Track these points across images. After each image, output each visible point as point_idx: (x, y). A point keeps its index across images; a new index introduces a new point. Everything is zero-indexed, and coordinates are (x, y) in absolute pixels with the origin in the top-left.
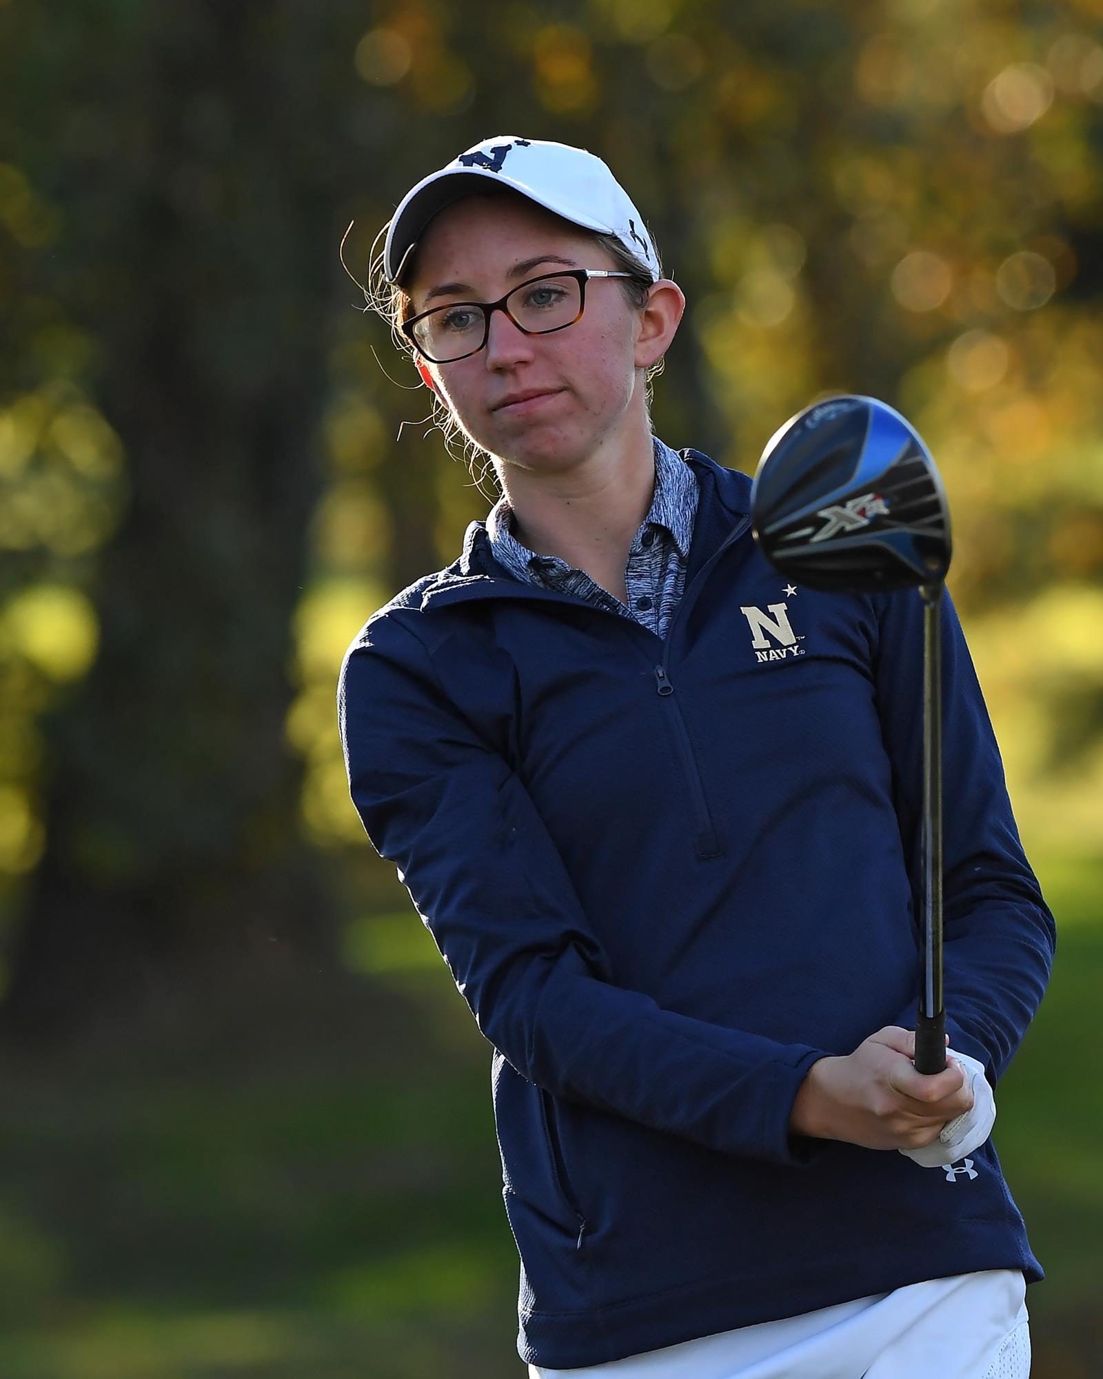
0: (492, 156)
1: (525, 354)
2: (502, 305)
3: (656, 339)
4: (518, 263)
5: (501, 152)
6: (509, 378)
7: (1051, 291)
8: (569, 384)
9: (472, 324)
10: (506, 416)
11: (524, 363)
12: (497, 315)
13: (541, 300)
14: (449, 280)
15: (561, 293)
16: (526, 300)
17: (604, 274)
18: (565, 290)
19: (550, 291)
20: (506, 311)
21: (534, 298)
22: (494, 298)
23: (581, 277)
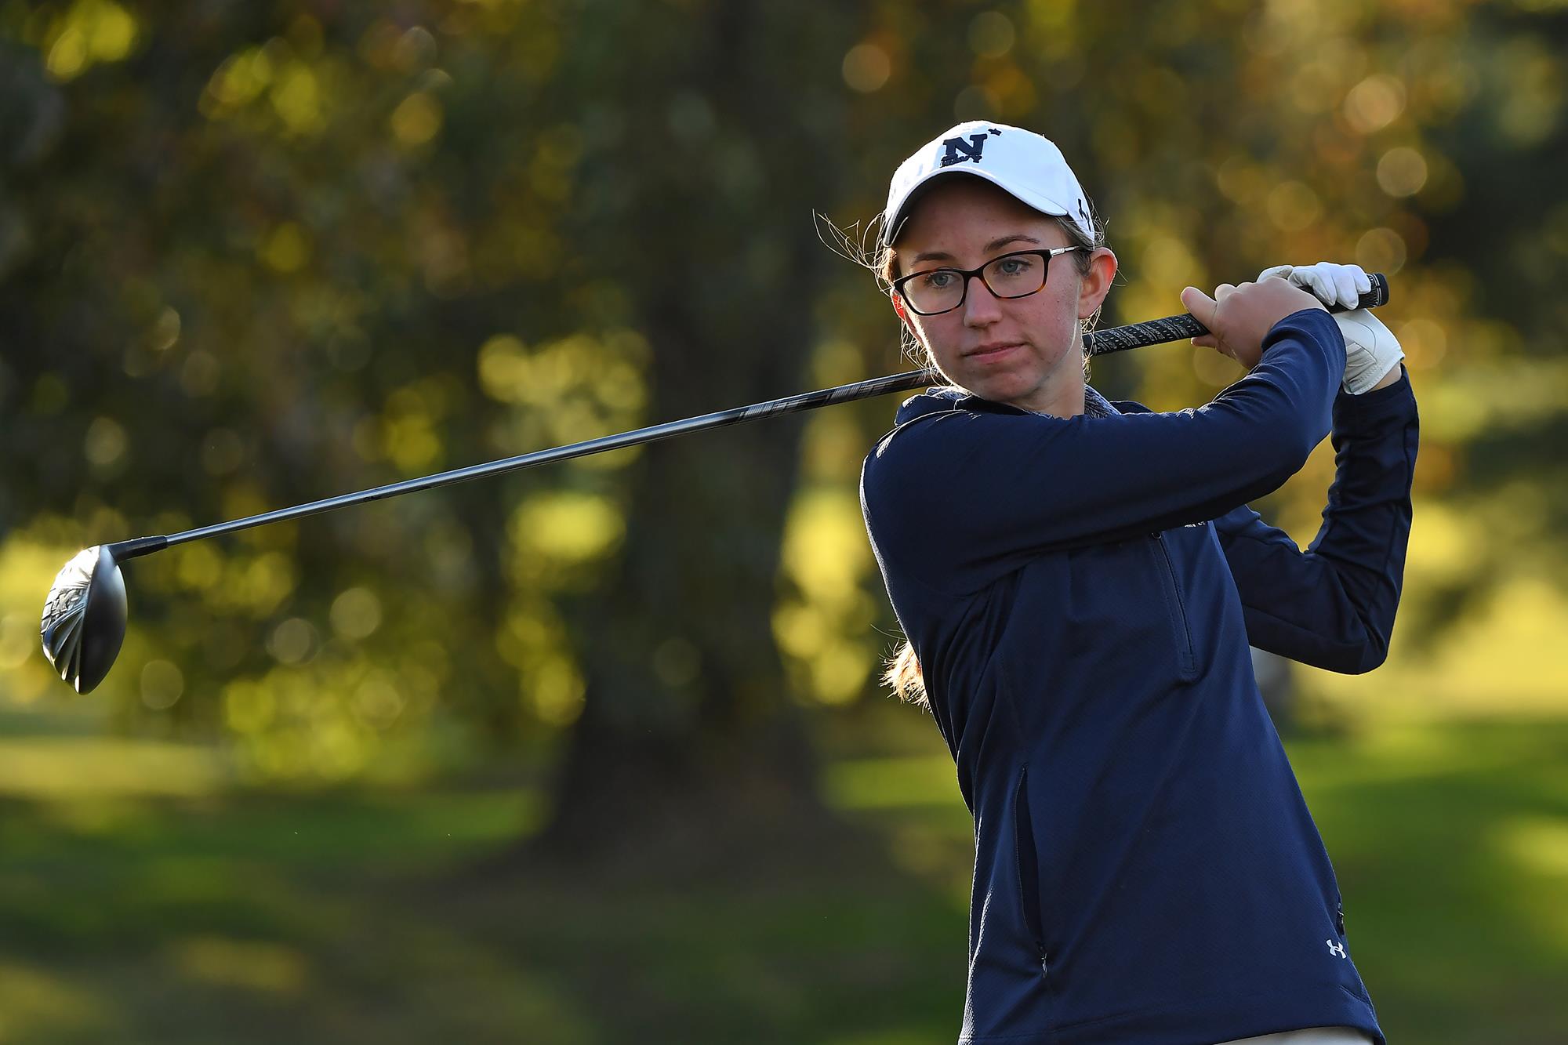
0: (971, 143)
1: (996, 315)
2: (979, 273)
3: (1094, 295)
4: (993, 240)
5: (979, 139)
6: (982, 333)
7: (1403, 261)
8: (1030, 339)
9: (950, 285)
10: (975, 363)
11: (994, 323)
12: (975, 281)
13: (1008, 269)
14: (935, 249)
15: (1026, 264)
16: (997, 269)
17: (1062, 250)
18: (1031, 263)
19: (1017, 262)
20: (982, 279)
21: (1004, 267)
22: (973, 266)
23: (1046, 255)
